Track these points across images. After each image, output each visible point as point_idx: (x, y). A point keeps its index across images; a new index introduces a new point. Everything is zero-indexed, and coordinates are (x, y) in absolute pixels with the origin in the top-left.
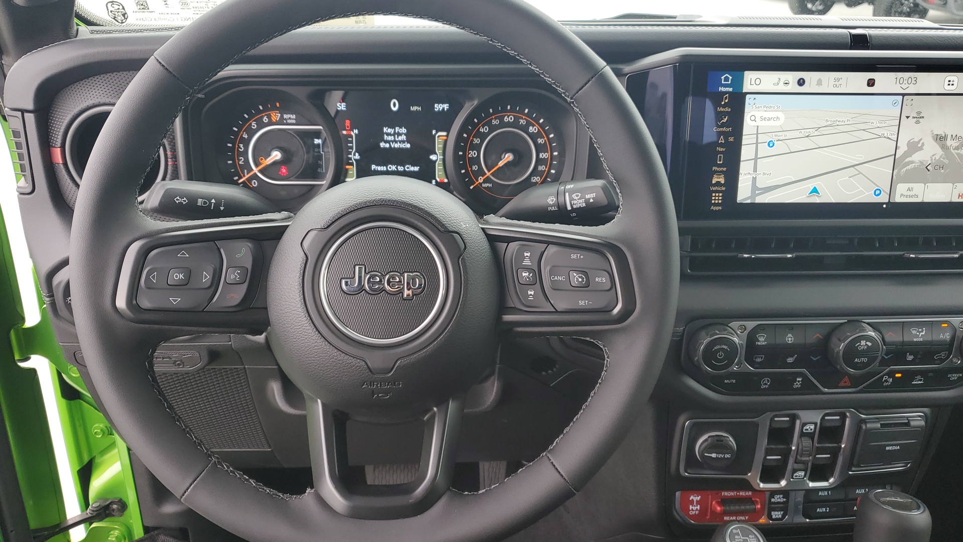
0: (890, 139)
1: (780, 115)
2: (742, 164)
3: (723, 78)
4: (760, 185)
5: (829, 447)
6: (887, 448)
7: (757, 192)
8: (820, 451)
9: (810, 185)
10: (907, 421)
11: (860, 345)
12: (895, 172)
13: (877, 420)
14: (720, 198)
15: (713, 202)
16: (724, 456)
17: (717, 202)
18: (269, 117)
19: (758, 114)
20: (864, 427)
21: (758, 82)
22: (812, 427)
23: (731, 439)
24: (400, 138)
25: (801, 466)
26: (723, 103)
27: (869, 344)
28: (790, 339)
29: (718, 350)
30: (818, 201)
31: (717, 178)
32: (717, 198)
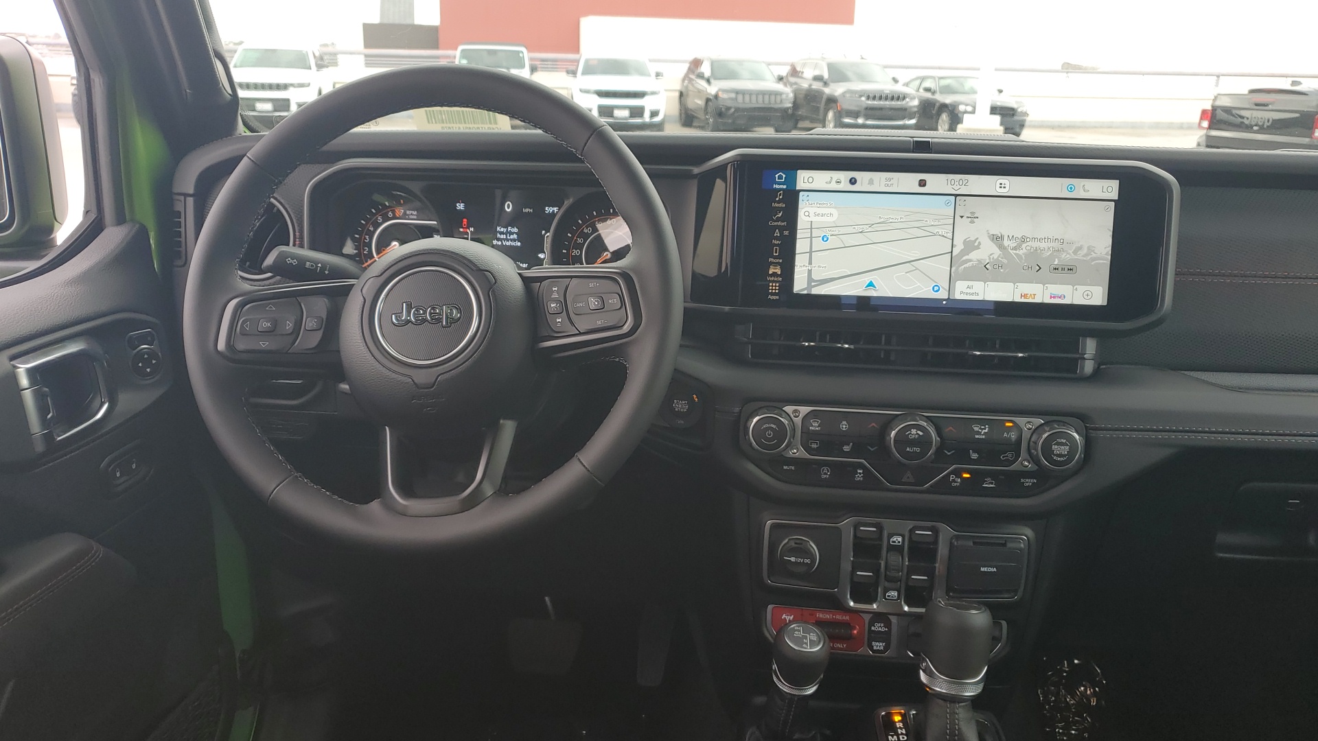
0: (945, 237)
1: (834, 211)
2: (797, 256)
3: (777, 176)
4: (814, 277)
5: (923, 567)
6: (982, 570)
7: (813, 284)
8: (913, 571)
9: (867, 279)
11: (911, 434)
12: (953, 269)
13: (970, 538)
14: (777, 288)
15: (770, 291)
16: (804, 562)
17: (774, 291)
18: (393, 212)
19: (812, 210)
21: (811, 180)
22: (900, 539)
23: (814, 545)
24: (512, 237)
25: (893, 585)
26: (777, 199)
27: (921, 433)
28: (844, 426)
29: (768, 430)
30: (875, 295)
31: (774, 269)
32: (774, 287)
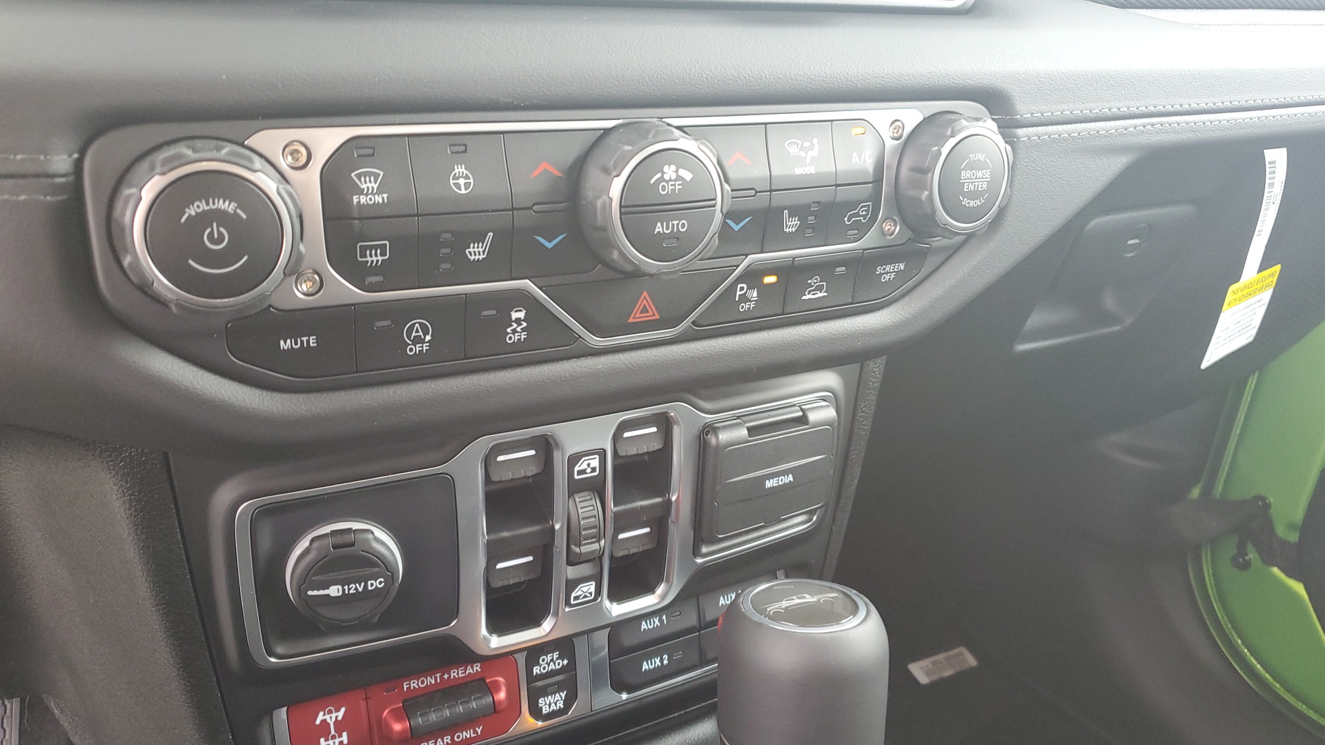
5: (642, 508)
6: (769, 484)
8: (623, 522)
10: (800, 414)
11: (662, 179)
13: (739, 421)
16: (366, 586)
20: (713, 440)
22: (595, 462)
23: (380, 534)
25: (585, 569)
27: (686, 176)
28: (462, 181)
29: (205, 219)
